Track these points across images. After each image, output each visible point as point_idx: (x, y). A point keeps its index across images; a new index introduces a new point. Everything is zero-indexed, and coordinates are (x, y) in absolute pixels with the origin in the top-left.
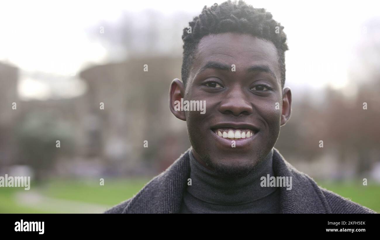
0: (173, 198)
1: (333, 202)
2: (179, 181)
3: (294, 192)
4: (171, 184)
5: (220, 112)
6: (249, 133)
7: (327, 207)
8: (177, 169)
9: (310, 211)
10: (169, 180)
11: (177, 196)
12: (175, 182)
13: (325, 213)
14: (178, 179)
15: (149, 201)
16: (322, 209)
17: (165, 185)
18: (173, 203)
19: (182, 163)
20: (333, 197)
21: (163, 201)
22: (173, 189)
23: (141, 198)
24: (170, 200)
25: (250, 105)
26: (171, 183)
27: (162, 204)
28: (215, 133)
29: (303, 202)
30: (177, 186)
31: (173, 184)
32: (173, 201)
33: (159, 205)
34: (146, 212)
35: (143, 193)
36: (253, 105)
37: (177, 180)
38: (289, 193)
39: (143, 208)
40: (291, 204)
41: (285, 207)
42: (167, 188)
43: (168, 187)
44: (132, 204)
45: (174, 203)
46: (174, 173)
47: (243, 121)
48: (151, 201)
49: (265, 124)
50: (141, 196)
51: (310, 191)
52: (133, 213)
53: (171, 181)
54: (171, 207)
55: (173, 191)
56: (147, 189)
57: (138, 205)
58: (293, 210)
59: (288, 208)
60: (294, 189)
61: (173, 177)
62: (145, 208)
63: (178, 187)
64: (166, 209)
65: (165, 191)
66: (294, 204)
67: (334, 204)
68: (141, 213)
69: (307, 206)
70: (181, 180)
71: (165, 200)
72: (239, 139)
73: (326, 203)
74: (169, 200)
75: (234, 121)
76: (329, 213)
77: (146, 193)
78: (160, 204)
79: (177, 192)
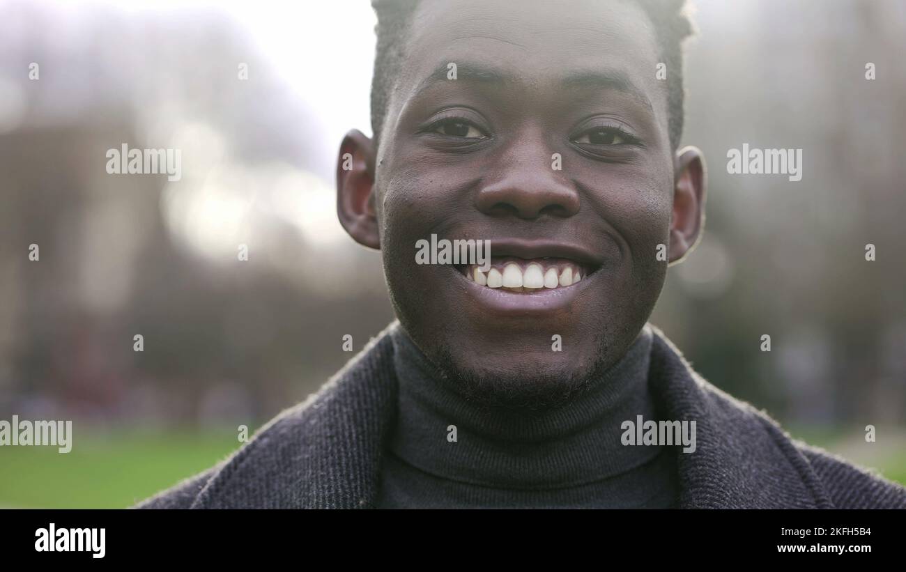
0: (356, 458)
1: (831, 479)
2: (370, 413)
3: (718, 441)
4: (349, 420)
5: (479, 210)
6: (568, 271)
7: (820, 491)
8: (360, 378)
9: (769, 498)
10: (340, 410)
11: (367, 455)
12: (358, 414)
13: (813, 507)
14: (369, 406)
15: (274, 474)
16: (804, 495)
17: (327, 423)
18: (358, 472)
19: (374, 362)
20: (830, 465)
21: (325, 467)
22: (354, 435)
23: (247, 466)
24: (347, 464)
25: (568, 186)
26: (348, 417)
27: (322, 476)
28: (466, 276)
29: (746, 471)
30: (365, 425)
31: (355, 421)
32: (358, 468)
33: (312, 479)
34: (267, 505)
35: (254, 452)
36: (579, 187)
37: (366, 410)
38: (705, 443)
39: (257, 493)
40: (714, 472)
41: (697, 481)
42: (334, 431)
43: (337, 428)
44: (220, 481)
45: (360, 474)
46: (354, 390)
47: (550, 238)
48: (282, 474)
49: (619, 245)
50: (248, 460)
51: (762, 444)
52: (227, 508)
53: (347, 413)
54: (353, 485)
55: (354, 439)
56: (266, 441)
57: (241, 485)
58: (721, 489)
59: (706, 483)
60: (719, 433)
61: (352, 401)
62: (265, 493)
63: (368, 429)
64: (337, 491)
65: (329, 441)
66: (724, 473)
67: (838, 485)
68: (252, 507)
69: (760, 484)
70: (375, 409)
71: (333, 465)
72: (536, 291)
73: (813, 478)
74: (343, 465)
75: (522, 237)
76: (828, 505)
77: (264, 450)
78: (317, 477)
79: (367, 445)
